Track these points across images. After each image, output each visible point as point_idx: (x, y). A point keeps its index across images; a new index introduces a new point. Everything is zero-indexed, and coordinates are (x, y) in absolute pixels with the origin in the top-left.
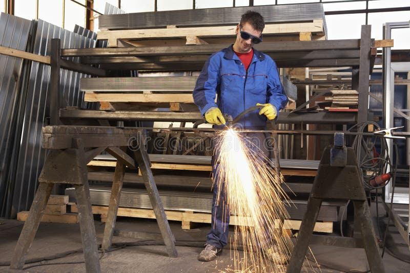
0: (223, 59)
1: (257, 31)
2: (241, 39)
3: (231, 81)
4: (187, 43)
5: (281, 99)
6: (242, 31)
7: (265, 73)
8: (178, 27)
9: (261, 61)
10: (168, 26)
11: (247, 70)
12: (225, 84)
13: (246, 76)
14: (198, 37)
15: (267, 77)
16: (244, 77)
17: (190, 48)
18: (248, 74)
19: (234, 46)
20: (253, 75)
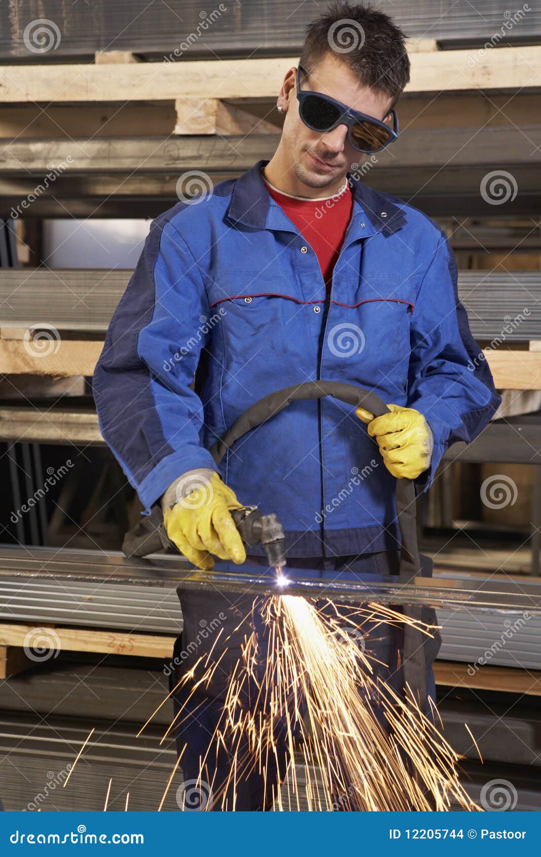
0: (221, 229)
1: (377, 93)
2: (305, 130)
3: (258, 329)
4: (179, 130)
5: (469, 398)
6: (305, 88)
7: (403, 290)
8: (141, 58)
9: (386, 234)
10: (99, 55)
11: (328, 276)
12: (234, 341)
13: (326, 303)
14: (222, 101)
15: (410, 308)
16: (318, 309)
17: (188, 149)
18: (334, 296)
19: (268, 169)
20: (356, 297)
